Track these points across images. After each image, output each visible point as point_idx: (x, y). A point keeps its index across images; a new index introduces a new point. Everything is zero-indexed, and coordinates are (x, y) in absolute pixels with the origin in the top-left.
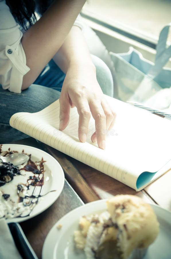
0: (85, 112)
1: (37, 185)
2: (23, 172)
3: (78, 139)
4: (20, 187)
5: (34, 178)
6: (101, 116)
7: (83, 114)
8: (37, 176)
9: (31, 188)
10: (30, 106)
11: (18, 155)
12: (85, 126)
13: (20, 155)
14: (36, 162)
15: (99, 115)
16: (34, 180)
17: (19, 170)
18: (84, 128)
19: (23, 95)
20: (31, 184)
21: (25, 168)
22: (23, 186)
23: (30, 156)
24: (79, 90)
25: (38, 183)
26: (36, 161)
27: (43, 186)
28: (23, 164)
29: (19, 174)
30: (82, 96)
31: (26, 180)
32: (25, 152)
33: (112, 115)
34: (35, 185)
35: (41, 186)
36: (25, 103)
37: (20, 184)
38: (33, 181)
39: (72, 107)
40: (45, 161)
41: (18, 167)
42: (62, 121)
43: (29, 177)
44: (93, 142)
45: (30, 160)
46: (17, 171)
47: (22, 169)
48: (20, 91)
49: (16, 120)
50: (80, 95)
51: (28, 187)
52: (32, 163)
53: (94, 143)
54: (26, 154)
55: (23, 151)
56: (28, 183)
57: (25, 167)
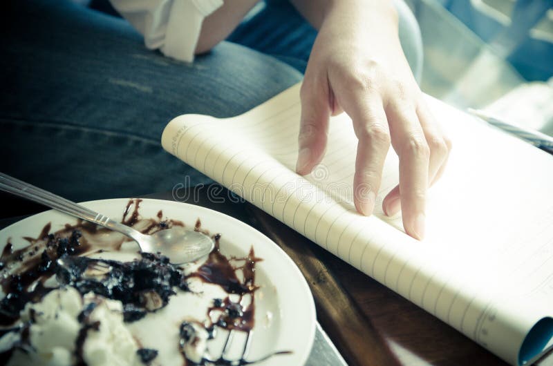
0: (376, 131)
1: (235, 328)
2: (195, 284)
3: (353, 205)
4: (190, 331)
5: (229, 307)
6: (417, 147)
7: (373, 137)
8: (234, 298)
9: (217, 333)
10: (214, 97)
11: (184, 233)
12: (374, 171)
13: (188, 233)
14: (234, 258)
15: (413, 144)
16: (227, 311)
17: (186, 277)
18: (370, 175)
19: (199, 67)
20: (218, 324)
21: (201, 273)
22: (196, 327)
23: (217, 238)
24: (359, 70)
25: (237, 322)
26: (234, 254)
27: (251, 332)
28: (195, 262)
29: (185, 289)
30: (369, 86)
31: (206, 310)
32: (203, 227)
33: (445, 146)
34: (230, 326)
35: (247, 330)
36: (203, 89)
37: (187, 319)
38: (224, 314)
39: (334, 114)
40: (259, 260)
41: (182, 269)
42: (306, 150)
43: (214, 301)
44: (386, 214)
45: (215, 251)
46: (179, 281)
47: (192, 275)
48: (189, 58)
49: (180, 134)
50: (364, 84)
51: (210, 330)
52: (222, 259)
53: (390, 218)
54: (206, 233)
55: (198, 224)
56: (210, 318)
57: (200, 269)
